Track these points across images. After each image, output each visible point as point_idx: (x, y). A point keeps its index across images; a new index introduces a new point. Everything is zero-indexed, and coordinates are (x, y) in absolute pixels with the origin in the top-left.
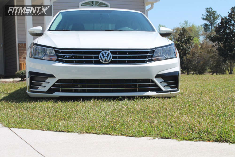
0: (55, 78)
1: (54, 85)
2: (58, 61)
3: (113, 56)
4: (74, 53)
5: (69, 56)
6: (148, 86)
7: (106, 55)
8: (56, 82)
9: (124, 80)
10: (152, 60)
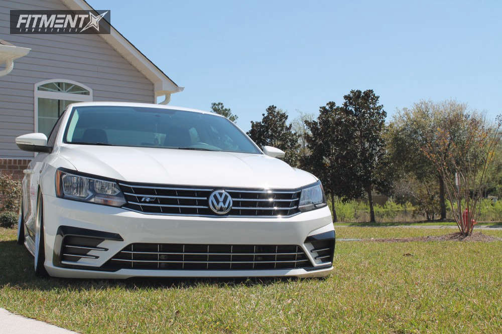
0: (123, 240)
1: (118, 255)
2: (128, 206)
3: (233, 201)
4: (160, 192)
5: (151, 198)
6: (293, 258)
7: (221, 199)
8: (124, 249)
9: (252, 246)
10: (297, 211)
